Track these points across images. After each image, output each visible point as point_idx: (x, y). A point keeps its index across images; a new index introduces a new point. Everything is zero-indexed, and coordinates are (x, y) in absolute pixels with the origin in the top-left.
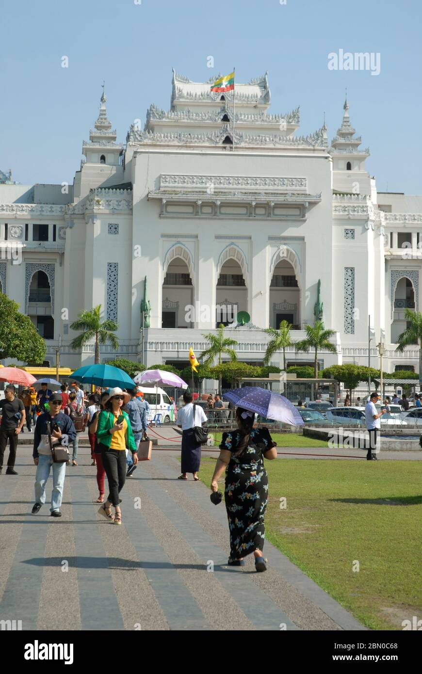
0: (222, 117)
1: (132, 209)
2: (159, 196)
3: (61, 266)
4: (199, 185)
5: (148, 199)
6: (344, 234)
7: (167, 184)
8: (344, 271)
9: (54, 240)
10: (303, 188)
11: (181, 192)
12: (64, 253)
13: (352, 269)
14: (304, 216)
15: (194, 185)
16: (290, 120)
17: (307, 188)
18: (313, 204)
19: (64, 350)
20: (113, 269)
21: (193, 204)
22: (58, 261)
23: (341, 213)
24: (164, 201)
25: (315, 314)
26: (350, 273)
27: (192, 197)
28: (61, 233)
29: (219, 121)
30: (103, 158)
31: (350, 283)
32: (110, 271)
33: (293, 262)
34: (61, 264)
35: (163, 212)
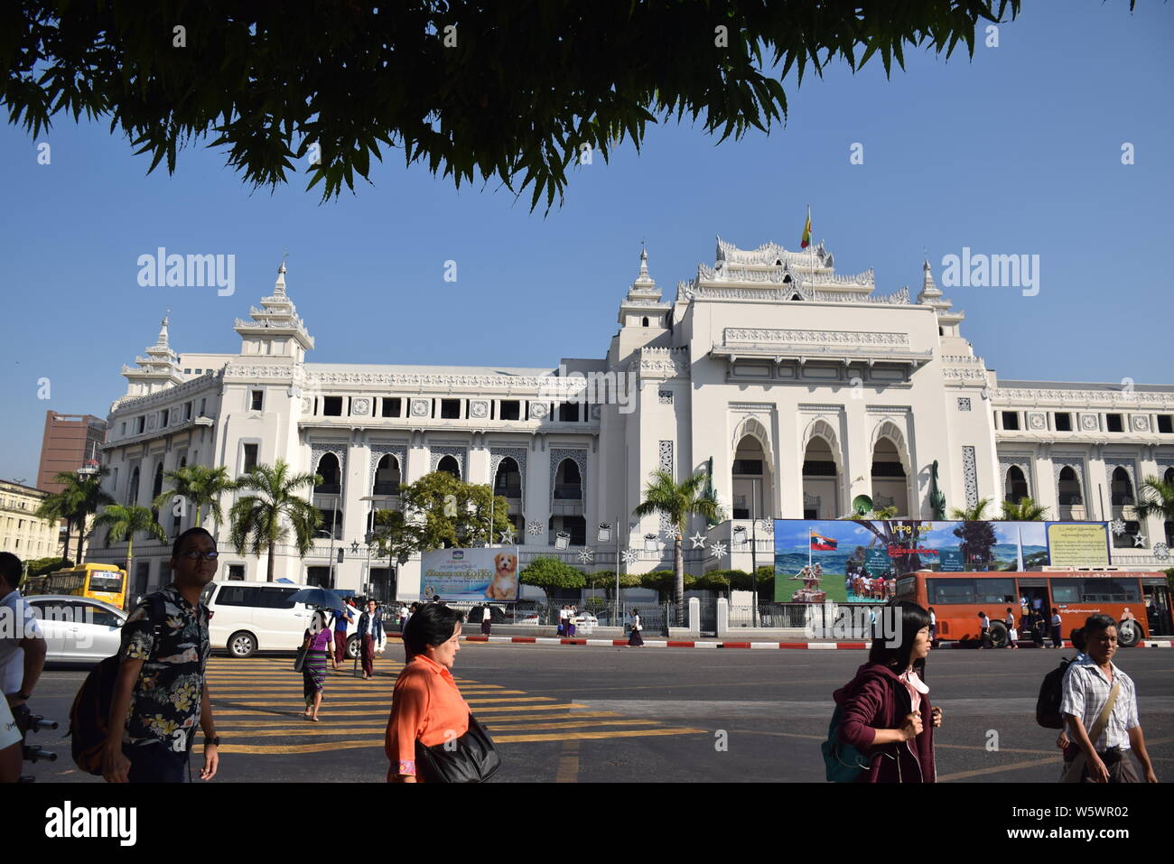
0: (784, 278)
1: (689, 373)
2: (727, 352)
3: (594, 452)
4: (775, 341)
5: (711, 357)
6: (958, 405)
7: (735, 340)
8: (961, 452)
9: (586, 420)
10: (905, 345)
11: (755, 347)
12: (598, 435)
13: (972, 449)
14: (908, 380)
15: (770, 341)
16: (864, 282)
17: (910, 345)
18: (921, 364)
19: (601, 558)
20: (666, 448)
21: (769, 364)
22: (591, 446)
23: (952, 378)
24: (734, 358)
25: (932, 506)
26: (969, 453)
27: (767, 355)
28: (595, 412)
29: (781, 281)
30: (646, 323)
31: (970, 466)
32: (662, 452)
33: (896, 439)
34: (595, 450)
35: (728, 373)
